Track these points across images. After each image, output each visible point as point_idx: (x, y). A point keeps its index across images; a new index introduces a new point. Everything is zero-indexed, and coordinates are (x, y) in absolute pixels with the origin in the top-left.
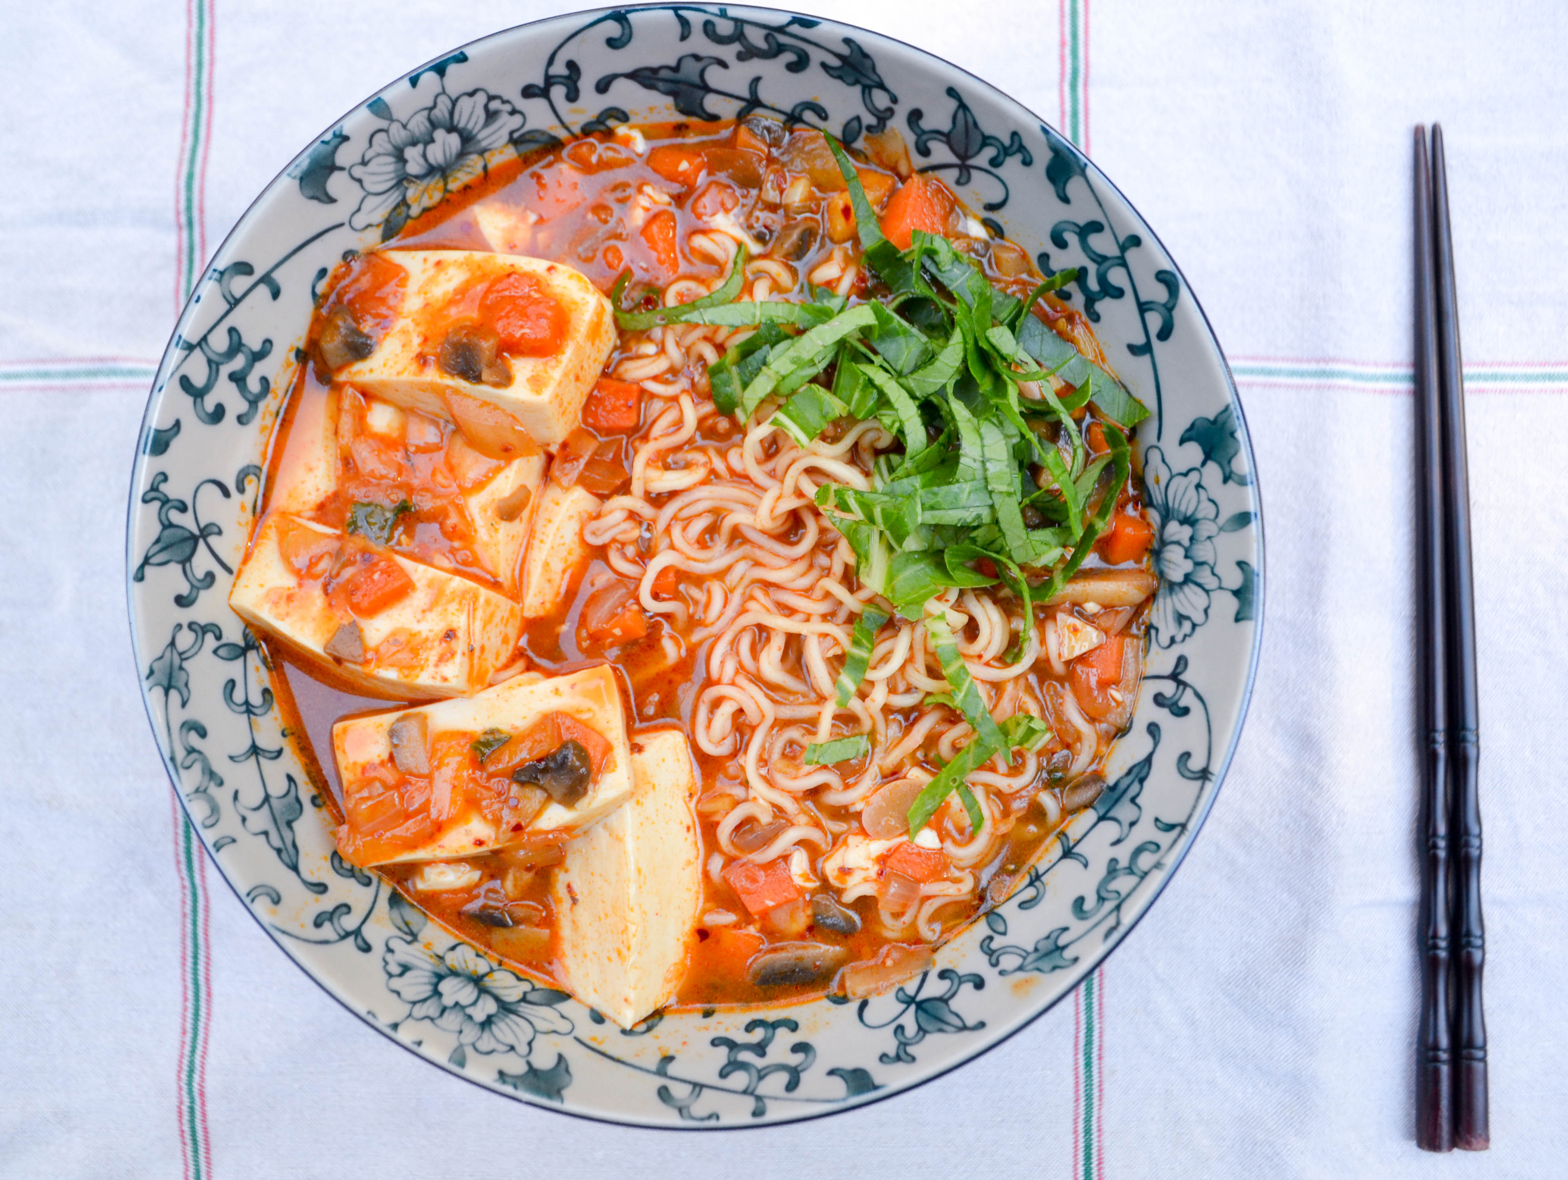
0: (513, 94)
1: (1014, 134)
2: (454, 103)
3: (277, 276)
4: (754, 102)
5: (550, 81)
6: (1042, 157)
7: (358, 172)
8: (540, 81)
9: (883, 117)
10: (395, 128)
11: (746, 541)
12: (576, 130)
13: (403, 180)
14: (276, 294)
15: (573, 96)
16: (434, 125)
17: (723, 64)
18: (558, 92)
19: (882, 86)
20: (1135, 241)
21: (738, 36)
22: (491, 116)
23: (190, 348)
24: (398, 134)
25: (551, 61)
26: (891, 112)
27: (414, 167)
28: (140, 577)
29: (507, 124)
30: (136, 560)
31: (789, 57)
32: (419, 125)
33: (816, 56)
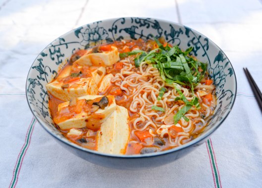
0: (107, 30)
1: (180, 29)
2: (99, 29)
3: (68, 45)
4: (142, 35)
5: (113, 28)
6: (184, 31)
7: (83, 35)
8: (111, 28)
9: (161, 34)
10: (90, 30)
11: (140, 82)
12: (116, 39)
13: (89, 40)
14: (67, 48)
15: (116, 33)
16: (95, 32)
17: (137, 28)
18: (114, 31)
19: (160, 28)
20: (200, 36)
21: (140, 22)
22: (104, 33)
23: (52, 46)
24: (90, 31)
25: (113, 25)
26: (162, 33)
27: (91, 38)
28: (33, 68)
29: (106, 36)
30: (33, 66)
31: (147, 25)
32: (93, 31)
33: (151, 24)
